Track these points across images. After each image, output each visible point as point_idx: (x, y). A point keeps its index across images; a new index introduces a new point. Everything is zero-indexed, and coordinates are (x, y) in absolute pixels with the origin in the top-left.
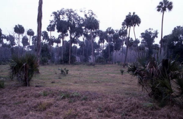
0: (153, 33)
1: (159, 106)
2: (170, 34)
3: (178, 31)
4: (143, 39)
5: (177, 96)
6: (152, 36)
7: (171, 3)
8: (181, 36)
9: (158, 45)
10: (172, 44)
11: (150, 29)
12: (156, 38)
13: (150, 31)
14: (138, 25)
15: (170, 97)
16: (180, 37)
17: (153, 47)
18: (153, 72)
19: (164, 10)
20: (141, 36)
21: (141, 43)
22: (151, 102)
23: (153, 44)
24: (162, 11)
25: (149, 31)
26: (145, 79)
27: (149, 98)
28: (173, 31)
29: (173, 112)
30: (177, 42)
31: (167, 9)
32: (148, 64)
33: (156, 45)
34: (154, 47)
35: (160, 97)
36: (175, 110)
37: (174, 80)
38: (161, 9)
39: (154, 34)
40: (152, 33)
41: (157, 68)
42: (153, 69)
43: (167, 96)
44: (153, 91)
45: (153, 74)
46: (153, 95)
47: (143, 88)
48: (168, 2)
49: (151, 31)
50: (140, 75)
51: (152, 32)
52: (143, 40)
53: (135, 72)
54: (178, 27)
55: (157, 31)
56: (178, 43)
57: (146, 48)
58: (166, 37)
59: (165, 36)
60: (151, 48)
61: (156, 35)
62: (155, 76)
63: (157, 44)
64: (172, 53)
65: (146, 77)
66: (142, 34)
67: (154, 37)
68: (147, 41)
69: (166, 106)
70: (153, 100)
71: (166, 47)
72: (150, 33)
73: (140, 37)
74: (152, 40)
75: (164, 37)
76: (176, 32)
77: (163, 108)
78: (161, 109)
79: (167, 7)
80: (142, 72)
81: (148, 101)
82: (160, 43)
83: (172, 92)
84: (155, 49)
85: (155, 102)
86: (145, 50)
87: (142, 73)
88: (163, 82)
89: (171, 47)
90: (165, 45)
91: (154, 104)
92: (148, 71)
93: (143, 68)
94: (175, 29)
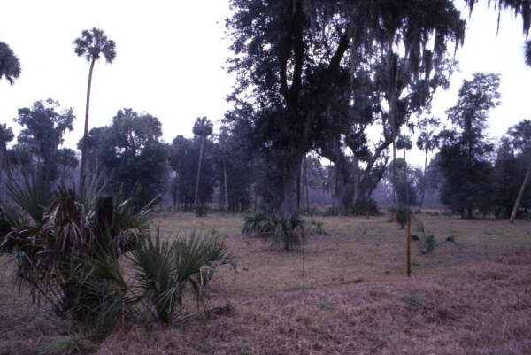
0: (61, 114)
1: (93, 339)
2: (106, 127)
3: (127, 121)
4: (25, 127)
5: (139, 299)
6: (56, 125)
7: (112, 44)
8: (133, 135)
9: (73, 153)
10: (110, 153)
11: (50, 101)
12: (67, 130)
13: (50, 107)
14: (11, 82)
15: (121, 306)
16: (132, 139)
17: (58, 157)
18: (68, 236)
19: (94, 55)
20: (18, 117)
21: (20, 140)
22: (65, 334)
23: (60, 147)
24: (88, 58)
25: (47, 106)
26: (41, 261)
27: (59, 320)
28: (115, 118)
29: (131, 347)
30: (123, 150)
31: (101, 54)
32: (55, 212)
33: (68, 152)
34: (62, 158)
35: (94, 310)
36: (136, 339)
37: (130, 254)
38: (87, 50)
39: (62, 117)
40: (56, 114)
41: (81, 222)
42: (70, 228)
43: (113, 305)
44: (70, 295)
45: (69, 243)
46: (69, 307)
47: (37, 292)
48: (105, 38)
49: (52, 109)
50: (25, 250)
51: (57, 110)
52: (25, 132)
53: (5, 241)
54: (127, 110)
55: (71, 111)
56: (126, 151)
57: (35, 159)
58: (95, 131)
59: (94, 129)
60: (50, 159)
61: (68, 122)
62: (76, 248)
63: (70, 150)
64: (111, 177)
65: (44, 255)
66: (23, 111)
67: (62, 128)
68: (39, 136)
69: (111, 335)
70: (69, 324)
71: (97, 159)
72: (51, 113)
73: (15, 120)
74: (56, 136)
75: (92, 132)
76: (123, 123)
77: (103, 344)
78: (99, 348)
79: (103, 51)
80: (33, 239)
81: (56, 333)
82: (79, 148)
83: (125, 291)
84: (65, 163)
85: (77, 331)
86: (33, 163)
87: (30, 241)
88: (103, 265)
89: (110, 161)
90: (94, 153)
91: (77, 336)
92: (53, 233)
93: (33, 223)
94: (120, 113)
